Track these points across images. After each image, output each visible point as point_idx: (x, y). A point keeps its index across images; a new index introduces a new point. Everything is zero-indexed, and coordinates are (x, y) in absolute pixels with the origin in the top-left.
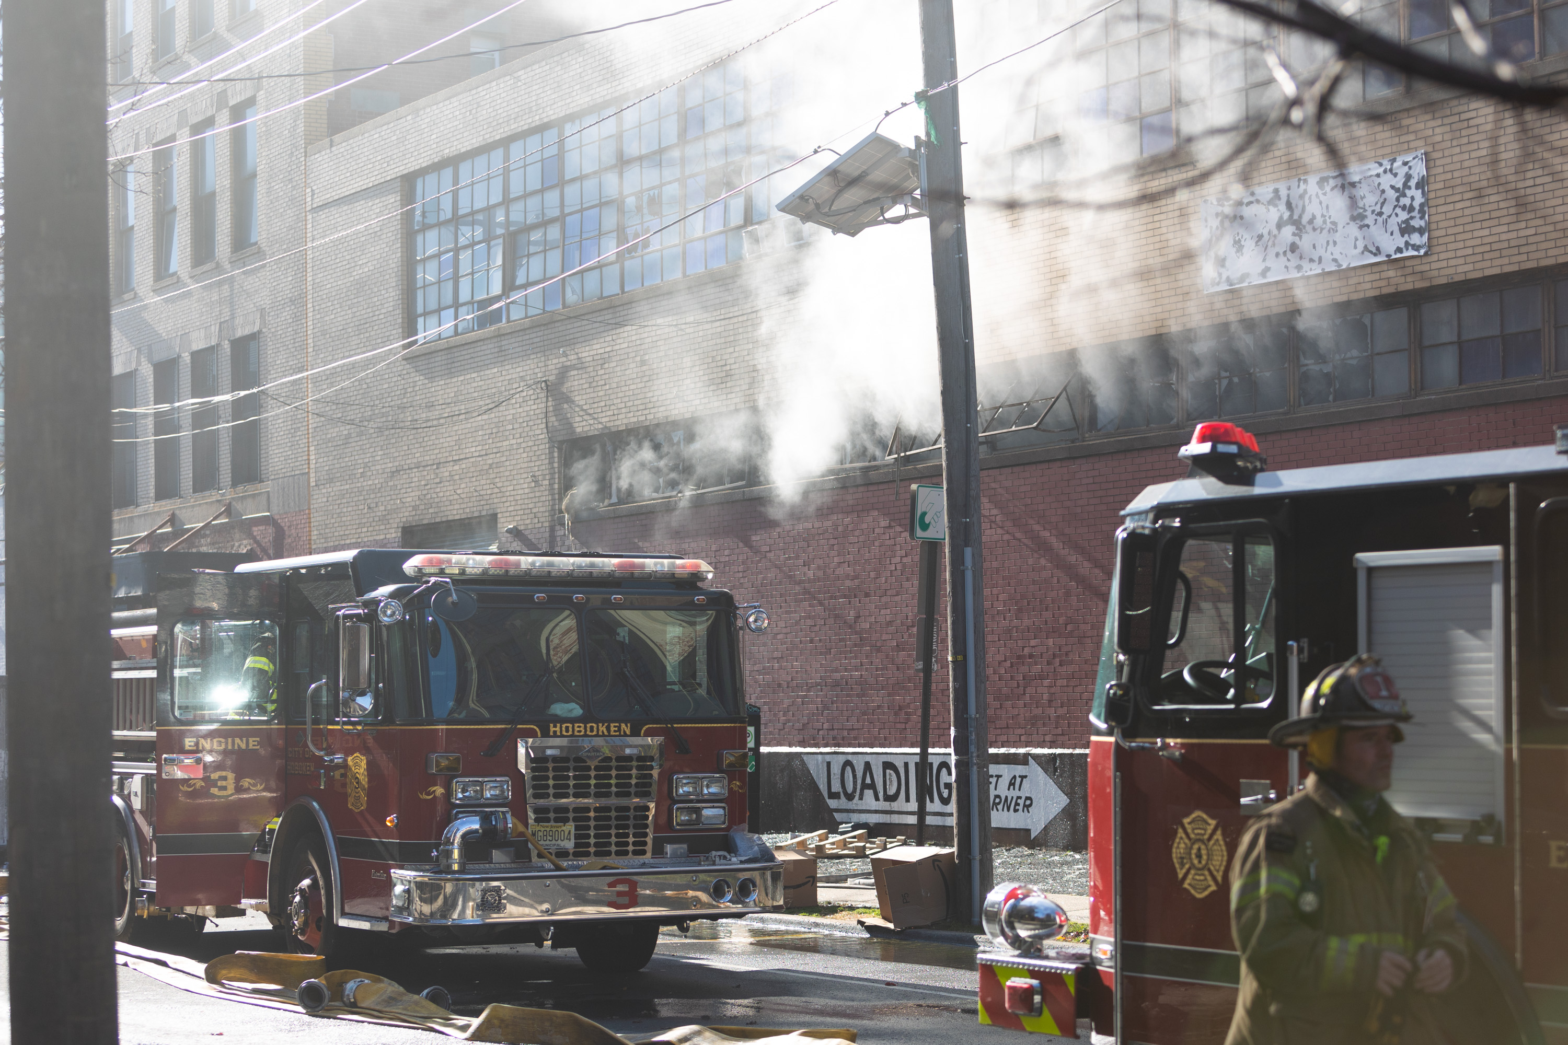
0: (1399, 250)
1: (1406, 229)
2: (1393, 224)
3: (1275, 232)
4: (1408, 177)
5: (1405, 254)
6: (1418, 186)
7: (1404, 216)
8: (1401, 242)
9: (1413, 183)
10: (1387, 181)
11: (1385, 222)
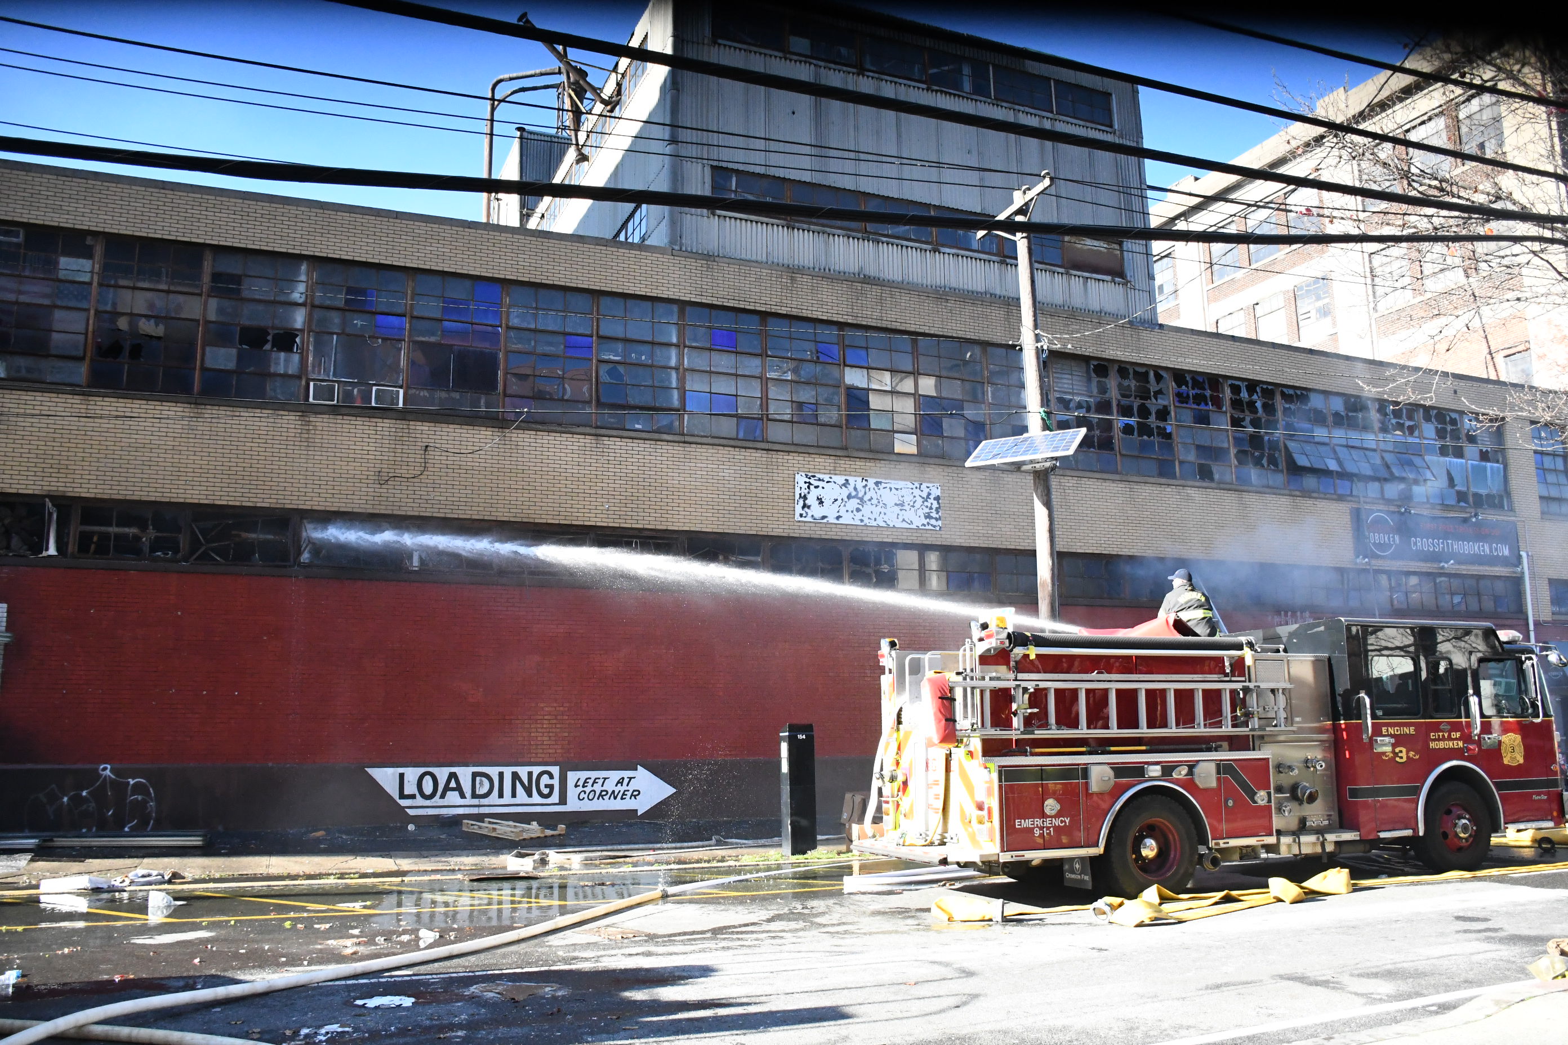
0: (924, 525)
1: (928, 516)
2: (920, 512)
3: (846, 499)
4: (929, 494)
5: (927, 527)
6: (935, 499)
7: (927, 510)
8: (925, 522)
9: (932, 497)
10: (917, 492)
11: (916, 511)
